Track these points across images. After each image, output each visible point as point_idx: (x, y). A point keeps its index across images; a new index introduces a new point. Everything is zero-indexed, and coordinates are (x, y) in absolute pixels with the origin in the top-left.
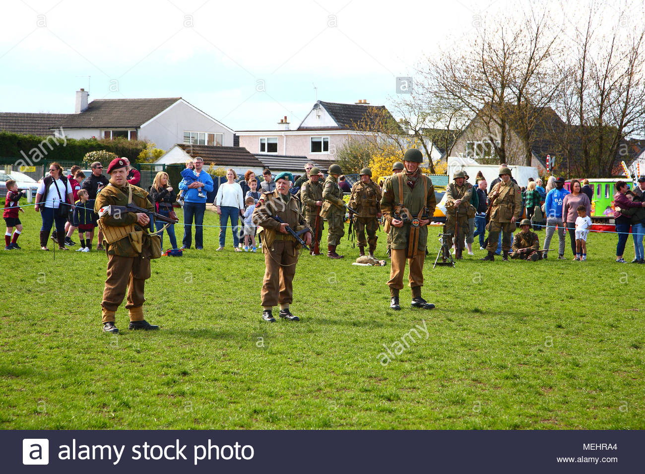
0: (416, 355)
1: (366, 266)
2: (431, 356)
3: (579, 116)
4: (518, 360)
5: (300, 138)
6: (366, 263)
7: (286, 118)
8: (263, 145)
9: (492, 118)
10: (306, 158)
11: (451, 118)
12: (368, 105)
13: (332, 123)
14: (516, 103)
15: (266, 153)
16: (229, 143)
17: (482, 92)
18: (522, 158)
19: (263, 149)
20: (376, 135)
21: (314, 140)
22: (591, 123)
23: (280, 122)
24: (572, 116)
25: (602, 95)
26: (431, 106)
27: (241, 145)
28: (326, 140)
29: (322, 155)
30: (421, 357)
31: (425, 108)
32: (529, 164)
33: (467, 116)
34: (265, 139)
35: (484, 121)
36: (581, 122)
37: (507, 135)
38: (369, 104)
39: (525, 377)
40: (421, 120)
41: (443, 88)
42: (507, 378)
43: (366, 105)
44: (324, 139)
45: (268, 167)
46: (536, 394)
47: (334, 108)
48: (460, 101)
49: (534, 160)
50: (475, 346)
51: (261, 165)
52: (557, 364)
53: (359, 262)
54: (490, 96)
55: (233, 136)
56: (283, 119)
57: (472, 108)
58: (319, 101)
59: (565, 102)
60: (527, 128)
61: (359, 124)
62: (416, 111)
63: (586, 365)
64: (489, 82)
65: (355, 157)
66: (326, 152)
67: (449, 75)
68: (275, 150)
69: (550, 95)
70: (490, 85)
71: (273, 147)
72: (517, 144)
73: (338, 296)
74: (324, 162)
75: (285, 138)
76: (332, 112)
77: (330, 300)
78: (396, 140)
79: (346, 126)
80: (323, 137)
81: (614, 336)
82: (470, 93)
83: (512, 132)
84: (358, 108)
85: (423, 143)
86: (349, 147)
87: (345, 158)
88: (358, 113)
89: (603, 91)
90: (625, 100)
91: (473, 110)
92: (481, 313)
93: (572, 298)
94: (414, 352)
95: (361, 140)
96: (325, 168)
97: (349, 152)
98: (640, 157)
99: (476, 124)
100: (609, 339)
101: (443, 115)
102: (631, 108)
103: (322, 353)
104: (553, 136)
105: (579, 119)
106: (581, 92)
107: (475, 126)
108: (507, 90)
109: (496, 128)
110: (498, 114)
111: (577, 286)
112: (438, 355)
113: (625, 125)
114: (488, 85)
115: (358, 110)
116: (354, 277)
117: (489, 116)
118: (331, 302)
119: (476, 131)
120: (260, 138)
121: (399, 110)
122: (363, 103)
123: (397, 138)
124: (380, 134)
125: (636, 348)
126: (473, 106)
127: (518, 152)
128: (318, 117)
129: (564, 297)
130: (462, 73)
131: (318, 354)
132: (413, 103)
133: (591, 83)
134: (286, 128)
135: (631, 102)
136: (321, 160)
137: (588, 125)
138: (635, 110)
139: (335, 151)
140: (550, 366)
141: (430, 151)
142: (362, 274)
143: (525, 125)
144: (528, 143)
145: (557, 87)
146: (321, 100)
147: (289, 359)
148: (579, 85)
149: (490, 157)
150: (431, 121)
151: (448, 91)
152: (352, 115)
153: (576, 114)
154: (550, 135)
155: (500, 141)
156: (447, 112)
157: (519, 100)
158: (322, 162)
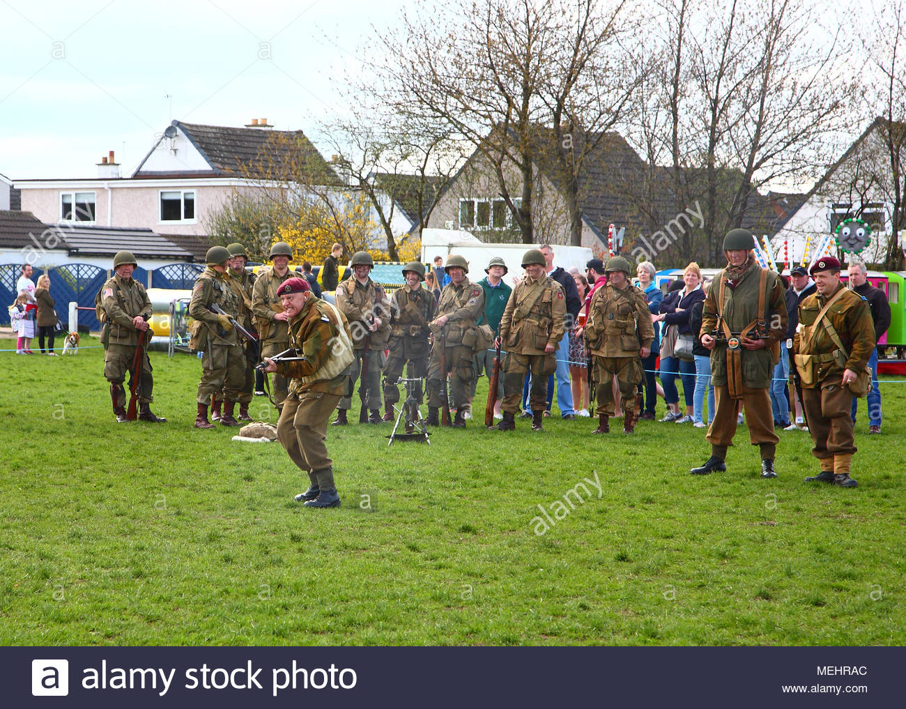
0: (342, 619)
1: (258, 442)
2: (371, 621)
3: (672, 149)
5: (139, 193)
6: (259, 436)
7: (112, 154)
8: (67, 207)
9: (507, 154)
10: (151, 231)
11: (428, 154)
12: (269, 129)
13: (201, 163)
14: (551, 126)
15: (73, 222)
17: (488, 104)
18: (564, 229)
19: (67, 215)
20: (286, 186)
21: (167, 197)
22: (694, 162)
23: (101, 162)
24: (657, 149)
25: (713, 110)
26: (391, 130)
27: (24, 208)
28: (189, 197)
29: (182, 226)
30: (351, 623)
31: (378, 134)
32: (577, 241)
33: (459, 149)
34: (70, 196)
35: (492, 160)
36: (675, 160)
37: (535, 187)
38: (273, 127)
40: (370, 157)
43: (265, 129)
44: (185, 194)
45: (77, 249)
47: (206, 135)
48: (445, 120)
49: (588, 234)
51: (63, 245)
53: (246, 436)
54: (501, 112)
55: (9, 189)
56: (107, 155)
57: (468, 134)
58: (175, 121)
59: (643, 123)
61: (251, 165)
62: (361, 140)
64: (500, 85)
65: (245, 230)
66: (189, 220)
67: (423, 70)
68: (92, 217)
69: (615, 109)
70: (502, 89)
71: (86, 211)
72: (554, 203)
73: (199, 504)
74: (187, 240)
75: (110, 192)
76: (201, 143)
77: (184, 510)
78: (324, 196)
79: (228, 169)
80: (183, 191)
81: (726, 576)
82: (465, 105)
83: (545, 179)
84: (250, 134)
85: (375, 202)
86: (235, 210)
87: (227, 232)
88: (251, 145)
89: (716, 101)
90: (757, 119)
91: (470, 139)
92: (475, 533)
93: (650, 501)
94: (339, 614)
95: (257, 197)
96: (187, 251)
97: (234, 219)
98: (785, 227)
99: (476, 165)
100: (717, 582)
101: (414, 147)
102: (768, 133)
103: (159, 618)
104: (622, 187)
105: (671, 156)
106: (674, 104)
107: (474, 169)
108: (535, 101)
109: (513, 172)
110: (517, 147)
111: (660, 477)
112: (385, 619)
113: (758, 167)
114: (497, 89)
115: (251, 139)
116: (234, 464)
117: (501, 149)
118: (184, 515)
119: (476, 178)
120: (62, 193)
121: (329, 138)
122: (261, 126)
123: (324, 193)
124: (293, 185)
125: (767, 599)
126: (470, 131)
127: (557, 218)
128: (173, 152)
129: (636, 499)
130: (449, 66)
131: (151, 620)
132: (355, 126)
133: (693, 85)
134: (112, 173)
135: (769, 122)
136: (180, 237)
137: (689, 166)
138: (775, 138)
139: (207, 218)
140: (602, 637)
141: (389, 216)
142: (249, 459)
143: (567, 166)
144: (575, 202)
145: (629, 93)
146: (179, 120)
147: (93, 630)
148: (671, 89)
149: (504, 229)
150: (390, 159)
151: (422, 101)
152: (239, 149)
153: (664, 146)
154: (618, 186)
155: (521, 199)
156: (421, 143)
157: (557, 119)
158: (183, 240)
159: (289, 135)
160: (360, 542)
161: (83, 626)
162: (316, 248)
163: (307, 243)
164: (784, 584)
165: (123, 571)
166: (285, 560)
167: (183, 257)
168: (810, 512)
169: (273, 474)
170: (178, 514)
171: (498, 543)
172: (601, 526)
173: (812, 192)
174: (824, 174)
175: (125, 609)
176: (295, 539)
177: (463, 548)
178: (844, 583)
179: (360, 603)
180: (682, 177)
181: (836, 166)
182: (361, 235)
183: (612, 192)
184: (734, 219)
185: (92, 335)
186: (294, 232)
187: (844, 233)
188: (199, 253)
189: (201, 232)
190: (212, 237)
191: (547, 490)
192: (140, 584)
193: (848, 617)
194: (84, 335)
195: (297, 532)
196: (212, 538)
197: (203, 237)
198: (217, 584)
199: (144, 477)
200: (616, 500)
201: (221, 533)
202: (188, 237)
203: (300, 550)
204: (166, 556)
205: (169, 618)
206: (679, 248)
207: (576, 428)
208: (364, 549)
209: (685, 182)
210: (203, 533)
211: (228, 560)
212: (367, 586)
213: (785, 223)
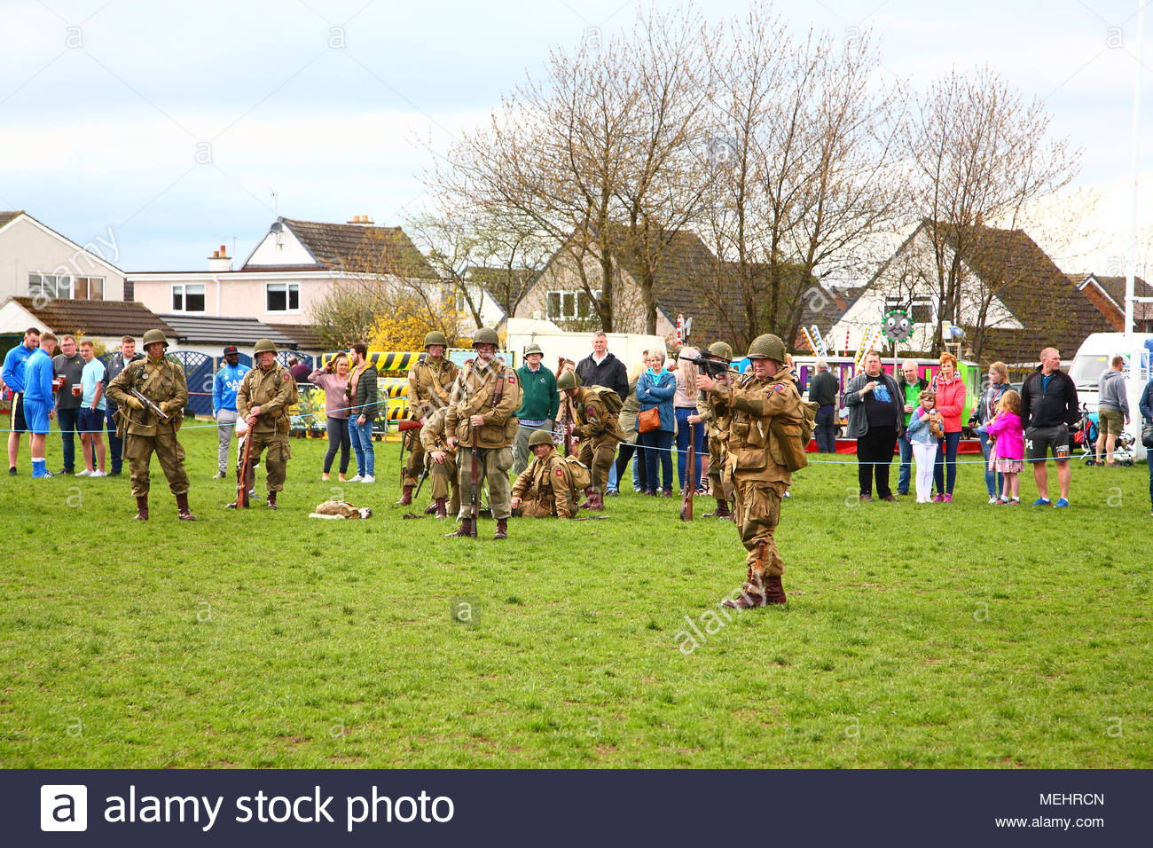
0: (376, 690)
1: (333, 519)
2: (404, 691)
3: (738, 246)
4: (565, 693)
5: (245, 286)
6: (335, 514)
7: (223, 248)
8: (178, 299)
9: (588, 249)
10: (257, 321)
11: (514, 250)
12: (370, 225)
13: (305, 257)
14: (629, 224)
15: (183, 312)
16: (113, 293)
17: (571, 203)
18: (641, 319)
19: (178, 305)
20: (383, 279)
21: (273, 289)
22: (760, 258)
23: (212, 255)
24: (726, 246)
25: (776, 211)
26: (480, 227)
27: (136, 299)
28: (294, 289)
29: (286, 317)
30: (385, 693)
31: (468, 231)
32: (653, 331)
33: (544, 245)
34: (181, 288)
35: (574, 255)
36: (742, 257)
37: (615, 279)
38: (373, 223)
39: (569, 727)
40: (461, 251)
41: (500, 195)
42: (537, 729)
43: (367, 225)
44: (290, 286)
45: (186, 337)
46: (583, 758)
47: (309, 231)
48: (530, 218)
49: (663, 324)
50: (493, 670)
51: (173, 334)
52: (634, 698)
53: (322, 513)
54: (582, 211)
55: (123, 281)
56: (219, 249)
57: (552, 230)
58: (280, 217)
59: (713, 222)
60: (648, 267)
61: (350, 258)
62: (453, 236)
63: (684, 700)
64: (582, 186)
65: (347, 320)
66: (294, 311)
67: (509, 169)
68: (201, 308)
69: (686, 209)
70: (584, 191)
71: (196, 302)
72: (630, 295)
73: (264, 578)
74: (290, 329)
75: (218, 285)
76: (306, 238)
77: (246, 585)
78: (418, 288)
79: (328, 263)
80: (288, 283)
81: (748, 643)
82: (548, 203)
83: (624, 273)
84: (351, 230)
85: (466, 294)
86: (336, 301)
87: (329, 321)
88: (353, 240)
89: (779, 204)
90: (816, 220)
91: (554, 235)
92: (521, 604)
93: (690, 572)
94: (374, 684)
95: (357, 289)
96: (292, 339)
97: (335, 310)
98: (842, 319)
99: (560, 260)
100: (737, 649)
101: (502, 243)
102: (826, 232)
103: (198, 691)
104: (693, 281)
105: (737, 252)
106: (740, 207)
107: (558, 263)
108: (614, 200)
109: (594, 267)
110: (598, 243)
111: (704, 550)
112: (418, 688)
113: (816, 263)
114: (580, 191)
115: (353, 235)
116: (304, 540)
117: (582, 245)
118: (245, 589)
119: (560, 272)
120: (173, 285)
121: (423, 235)
122: (362, 223)
123: (418, 285)
124: (391, 278)
125: (782, 664)
126: (553, 227)
127: (634, 309)
128: (279, 246)
129: (678, 570)
130: (535, 169)
131: (190, 693)
132: (447, 222)
133: (759, 188)
134: (223, 266)
135: (825, 223)
136: (284, 326)
137: (754, 262)
138: (832, 237)
139: (310, 309)
140: (621, 703)
141: (479, 307)
142: (320, 535)
143: (644, 261)
144: (651, 294)
145: (699, 195)
146: (284, 216)
147: (131, 704)
148: (738, 192)
149: (586, 319)
150: (480, 254)
151: (508, 200)
152: (341, 244)
153: (732, 244)
154: (690, 280)
155: (601, 291)
156: (508, 239)
157: (634, 218)
158: (287, 329)
159: (386, 231)
160: (410, 614)
161: (122, 700)
162: (411, 336)
163: (402, 332)
164: (800, 650)
165: (173, 645)
166: (333, 632)
167: (288, 345)
168: (836, 582)
169: (341, 550)
170: (240, 588)
171: (540, 614)
172: (641, 596)
173: (866, 287)
174: (876, 270)
175: (168, 682)
176: (348, 611)
177: (506, 620)
178: (855, 649)
179: (397, 673)
180: (748, 271)
181: (888, 263)
182: (453, 324)
183: (685, 285)
184: (796, 311)
185: (197, 418)
186: (390, 321)
187: (889, 323)
188: (303, 341)
189: (305, 322)
190: (315, 326)
191: (597, 563)
192: (188, 657)
193: (852, 681)
194: (190, 418)
195: (351, 605)
196: (268, 611)
197: (306, 327)
198: (261, 657)
199: (216, 554)
200: (660, 572)
201: (278, 607)
202: (293, 326)
203: (351, 623)
204: (219, 630)
205: (209, 691)
206: (745, 337)
207: (636, 503)
208: (413, 621)
209: (750, 276)
210: (258, 606)
211: (277, 633)
212: (406, 657)
213: (842, 315)
